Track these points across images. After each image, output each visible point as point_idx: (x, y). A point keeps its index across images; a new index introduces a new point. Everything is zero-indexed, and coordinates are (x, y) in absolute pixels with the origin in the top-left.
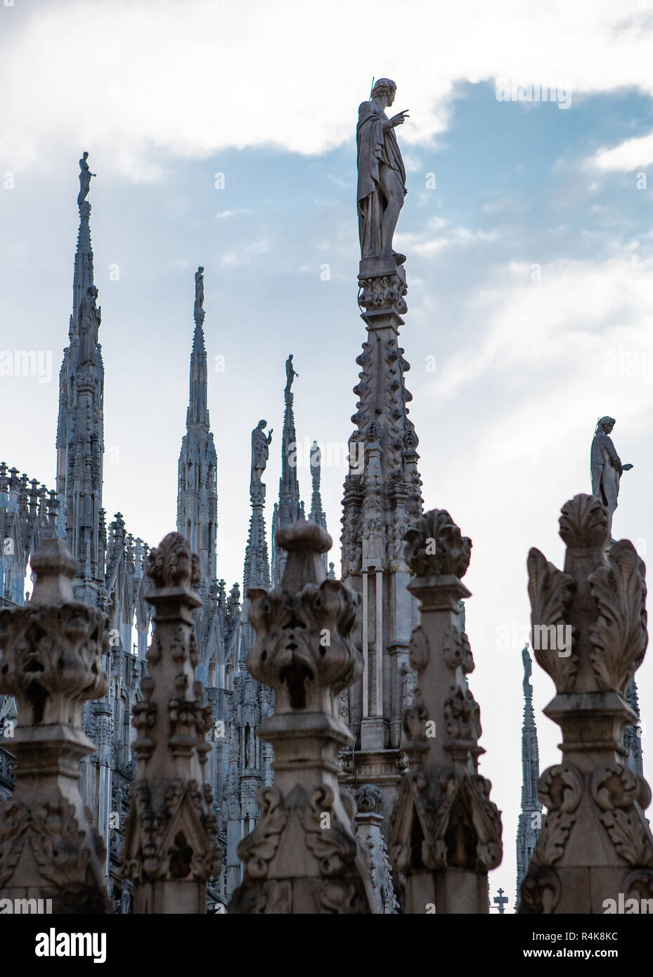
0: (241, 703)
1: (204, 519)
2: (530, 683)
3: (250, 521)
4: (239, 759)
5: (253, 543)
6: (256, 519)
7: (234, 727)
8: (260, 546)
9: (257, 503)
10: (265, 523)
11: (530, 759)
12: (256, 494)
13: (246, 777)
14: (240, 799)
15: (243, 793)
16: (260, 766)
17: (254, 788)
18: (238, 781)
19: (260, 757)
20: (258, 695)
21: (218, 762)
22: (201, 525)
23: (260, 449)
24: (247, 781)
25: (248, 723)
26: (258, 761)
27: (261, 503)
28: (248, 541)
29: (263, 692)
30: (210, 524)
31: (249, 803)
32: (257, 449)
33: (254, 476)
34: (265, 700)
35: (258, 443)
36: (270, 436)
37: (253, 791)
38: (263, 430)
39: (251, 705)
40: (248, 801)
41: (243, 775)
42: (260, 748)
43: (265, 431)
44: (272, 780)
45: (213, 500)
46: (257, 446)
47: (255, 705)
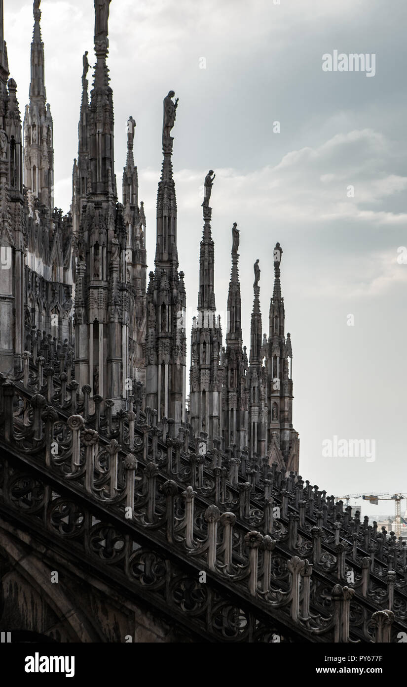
0: (157, 289)
1: (45, 166)
2: (259, 285)
3: (162, 164)
4: (156, 326)
5: (165, 180)
6: (167, 163)
7: (152, 305)
8: (171, 182)
9: (167, 151)
10: (172, 166)
11: (256, 333)
12: (167, 145)
13: (162, 337)
14: (157, 352)
15: (160, 348)
16: (171, 330)
17: (168, 345)
18: (155, 340)
19: (172, 324)
20: (170, 284)
21: (59, 331)
22: (43, 170)
23: (171, 112)
24: (164, 341)
25: (163, 302)
26: (170, 327)
27: (170, 152)
28: (161, 178)
29: (174, 282)
30: (49, 170)
31: (165, 354)
32: (169, 112)
33: (165, 132)
34: (175, 287)
35: (169, 108)
36: (176, 103)
37: (168, 346)
38: (172, 99)
39: (166, 291)
40: (164, 352)
41: (160, 335)
42: (171, 318)
43: (173, 99)
44: (181, 340)
45: (51, 153)
46: (169, 110)
47: (169, 291)
